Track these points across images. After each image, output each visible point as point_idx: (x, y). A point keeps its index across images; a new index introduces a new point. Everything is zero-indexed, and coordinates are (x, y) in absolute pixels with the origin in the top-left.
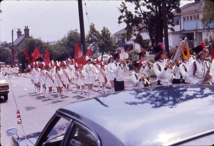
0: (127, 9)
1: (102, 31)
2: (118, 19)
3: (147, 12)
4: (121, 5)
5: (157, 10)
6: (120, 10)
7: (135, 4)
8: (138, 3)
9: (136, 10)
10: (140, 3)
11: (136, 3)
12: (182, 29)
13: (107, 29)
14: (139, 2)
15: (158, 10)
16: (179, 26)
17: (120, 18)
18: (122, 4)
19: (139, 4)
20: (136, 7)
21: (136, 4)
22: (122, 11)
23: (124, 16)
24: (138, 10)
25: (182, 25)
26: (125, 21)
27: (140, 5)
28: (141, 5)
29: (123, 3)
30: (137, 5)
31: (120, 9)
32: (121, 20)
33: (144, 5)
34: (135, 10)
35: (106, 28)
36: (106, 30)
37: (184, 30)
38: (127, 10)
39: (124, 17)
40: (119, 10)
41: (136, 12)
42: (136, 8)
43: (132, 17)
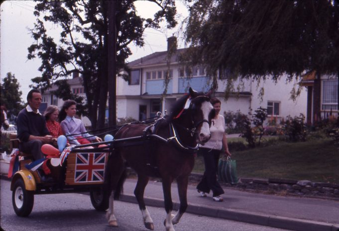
0: (46, 33)
1: (5, 80)
2: (28, 51)
3: (82, 44)
4: (36, 26)
5: (101, 43)
6: (34, 34)
7: (61, 27)
8: (67, 25)
9: (63, 38)
10: (72, 26)
11: (65, 25)
12: (144, 92)
13: (14, 77)
14: (69, 23)
15: (103, 41)
16: (140, 86)
17: (32, 48)
18: (37, 23)
19: (69, 27)
20: (63, 32)
21: (63, 27)
22: (36, 36)
23: (39, 45)
24: (65, 38)
25: (144, 85)
26: (40, 54)
27: (71, 29)
28: (73, 29)
29: (39, 22)
30: (65, 29)
31: (34, 31)
32: (33, 53)
33: (78, 29)
34: (61, 38)
35: (12, 75)
36: (12, 78)
37: (146, 94)
38: (45, 36)
39: (39, 48)
40: (31, 34)
41: (62, 41)
42: (63, 35)
43: (55, 49)
